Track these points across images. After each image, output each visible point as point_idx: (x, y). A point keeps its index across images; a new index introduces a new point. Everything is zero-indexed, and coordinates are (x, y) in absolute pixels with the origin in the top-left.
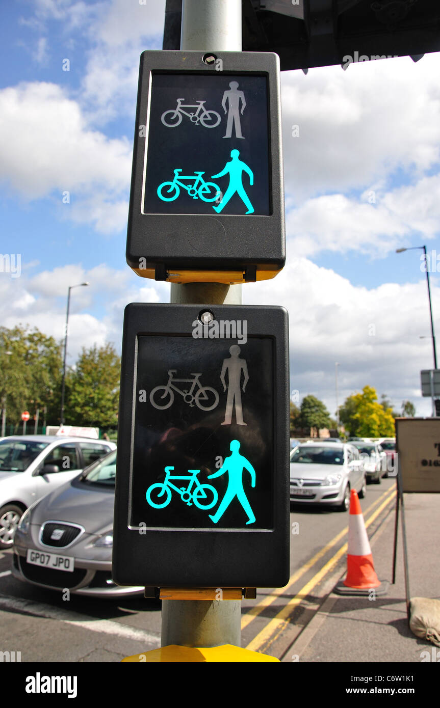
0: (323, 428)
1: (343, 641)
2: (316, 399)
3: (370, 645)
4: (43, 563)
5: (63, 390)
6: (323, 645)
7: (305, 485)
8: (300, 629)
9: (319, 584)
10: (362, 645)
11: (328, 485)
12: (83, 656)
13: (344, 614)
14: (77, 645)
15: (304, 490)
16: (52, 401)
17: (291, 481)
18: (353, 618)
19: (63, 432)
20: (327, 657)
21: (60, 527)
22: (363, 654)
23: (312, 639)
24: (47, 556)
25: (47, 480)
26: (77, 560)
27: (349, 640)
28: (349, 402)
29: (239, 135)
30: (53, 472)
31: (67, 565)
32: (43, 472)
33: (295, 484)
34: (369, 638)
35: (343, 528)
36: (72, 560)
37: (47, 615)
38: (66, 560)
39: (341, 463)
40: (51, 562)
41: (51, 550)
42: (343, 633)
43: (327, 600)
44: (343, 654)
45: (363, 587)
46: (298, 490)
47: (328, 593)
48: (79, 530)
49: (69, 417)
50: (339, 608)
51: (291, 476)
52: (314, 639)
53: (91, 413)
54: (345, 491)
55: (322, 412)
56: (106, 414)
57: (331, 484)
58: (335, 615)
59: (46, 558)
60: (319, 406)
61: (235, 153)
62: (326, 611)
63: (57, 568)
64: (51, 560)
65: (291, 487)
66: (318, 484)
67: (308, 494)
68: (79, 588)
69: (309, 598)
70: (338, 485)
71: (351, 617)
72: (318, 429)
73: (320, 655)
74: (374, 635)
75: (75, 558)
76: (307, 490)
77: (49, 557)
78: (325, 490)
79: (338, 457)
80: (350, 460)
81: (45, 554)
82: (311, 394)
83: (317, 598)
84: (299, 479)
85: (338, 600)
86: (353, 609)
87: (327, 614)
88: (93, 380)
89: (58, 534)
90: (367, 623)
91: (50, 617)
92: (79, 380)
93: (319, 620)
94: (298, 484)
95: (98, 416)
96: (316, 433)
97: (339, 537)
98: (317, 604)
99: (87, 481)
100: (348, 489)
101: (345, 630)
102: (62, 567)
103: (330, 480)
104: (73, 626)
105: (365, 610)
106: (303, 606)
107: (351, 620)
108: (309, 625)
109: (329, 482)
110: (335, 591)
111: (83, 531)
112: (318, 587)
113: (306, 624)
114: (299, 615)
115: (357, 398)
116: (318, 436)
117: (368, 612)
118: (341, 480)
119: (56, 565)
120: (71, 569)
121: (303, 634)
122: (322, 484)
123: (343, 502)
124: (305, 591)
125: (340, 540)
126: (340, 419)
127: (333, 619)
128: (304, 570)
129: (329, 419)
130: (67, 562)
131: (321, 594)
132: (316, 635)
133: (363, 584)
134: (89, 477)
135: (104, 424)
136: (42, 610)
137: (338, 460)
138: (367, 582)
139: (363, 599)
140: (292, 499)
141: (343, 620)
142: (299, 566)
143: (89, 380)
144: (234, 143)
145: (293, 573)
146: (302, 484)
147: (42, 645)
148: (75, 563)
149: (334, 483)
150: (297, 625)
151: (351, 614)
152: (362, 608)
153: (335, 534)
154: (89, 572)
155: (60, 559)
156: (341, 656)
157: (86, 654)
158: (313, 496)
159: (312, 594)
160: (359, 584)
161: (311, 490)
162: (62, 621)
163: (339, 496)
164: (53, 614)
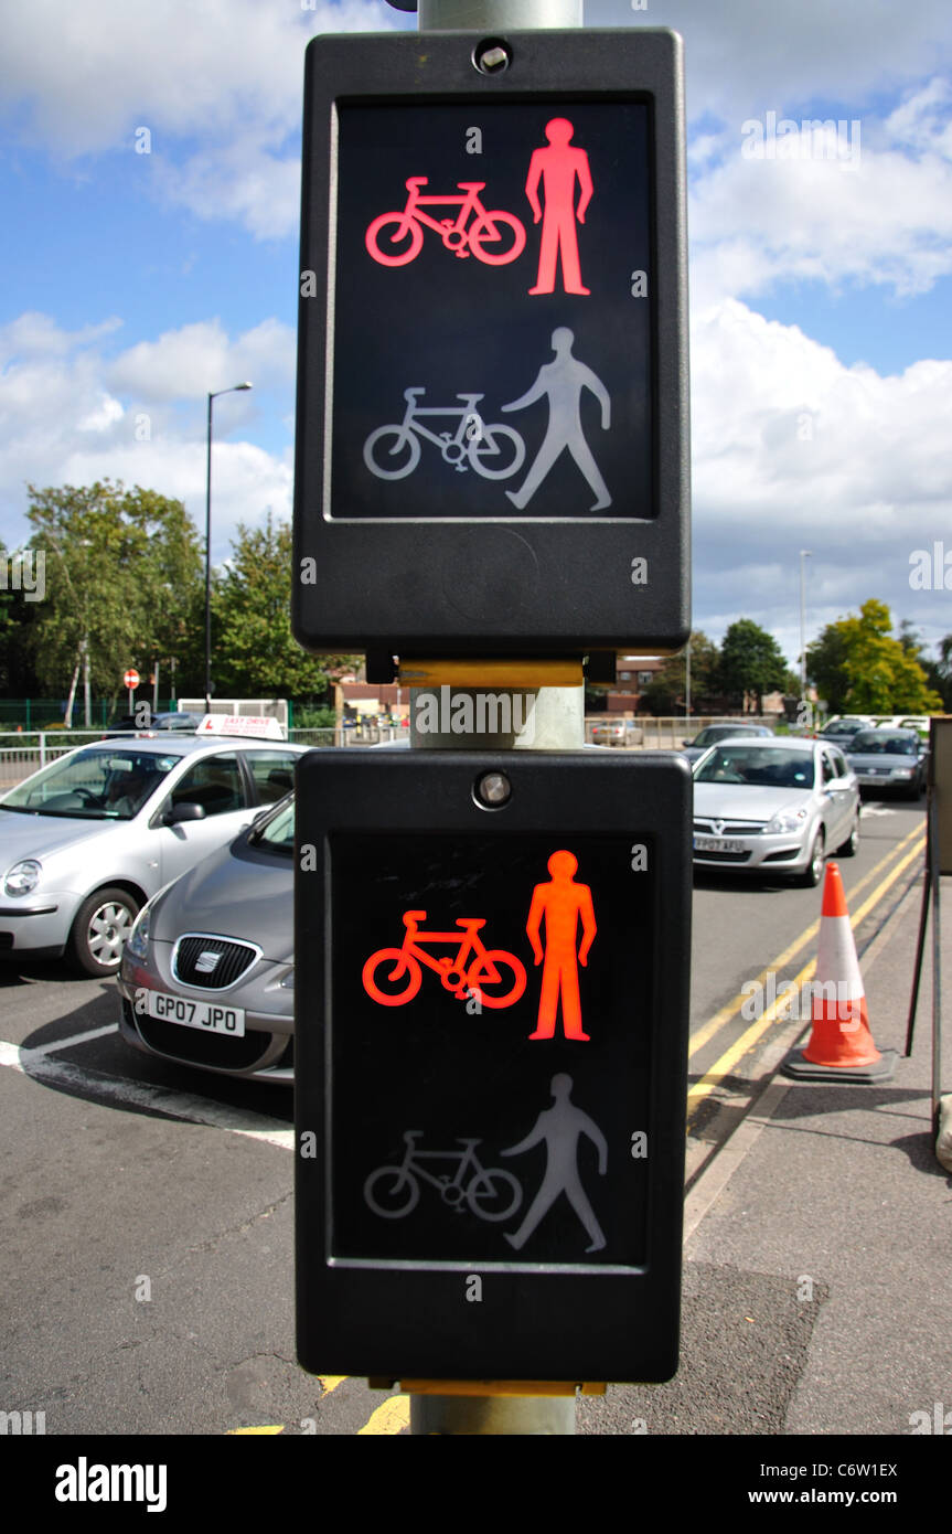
0: (770, 691)
1: (796, 1180)
2: (758, 629)
3: (852, 1188)
4: (182, 1018)
5: (206, 622)
6: (755, 1187)
7: (728, 831)
8: (710, 1148)
9: (751, 1051)
10: (834, 1190)
11: (780, 833)
12: (273, 1201)
13: (801, 1122)
14: (260, 1180)
15: (725, 841)
16: (184, 645)
17: (696, 821)
18: (820, 1131)
19: (208, 727)
20: (762, 1214)
21: (213, 946)
22: (837, 1208)
23: (734, 1174)
24: (189, 1005)
25: (180, 833)
26: (249, 1013)
27: (809, 1178)
28: (830, 636)
29: (573, 284)
30: (192, 817)
31: (231, 1025)
32: (171, 817)
33: (707, 829)
34: (850, 1175)
35: (807, 925)
36: (240, 1013)
37: (197, 1118)
38: (228, 1013)
39: (808, 784)
40: (199, 1018)
41: (197, 994)
42: (796, 1161)
43: (767, 1091)
44: (795, 1207)
45: (844, 1065)
46: (712, 841)
47: (769, 1071)
48: (253, 953)
49: (221, 678)
50: (792, 1107)
51: (696, 813)
52: (737, 1174)
53: (267, 670)
54: (815, 845)
55: (770, 658)
56: (303, 669)
57: (784, 829)
58: (782, 1122)
59: (188, 1010)
60: (766, 643)
61: (562, 340)
62: (764, 1116)
63: (210, 1028)
64: (199, 1012)
65: (696, 834)
66: (757, 830)
67: (734, 850)
68: (257, 1070)
69: (730, 1082)
70: (799, 832)
71: (815, 1128)
72: (759, 694)
73: (748, 1207)
74: (861, 1167)
75: (246, 1010)
76: (732, 842)
77: (194, 1006)
78: (770, 842)
79: (800, 772)
80: (827, 776)
81: (186, 1001)
82: (746, 617)
83: (747, 1082)
84: (715, 819)
85: (791, 1088)
86: (821, 1111)
87: (766, 1120)
88: (270, 599)
89: (208, 961)
90: (847, 1142)
91: (203, 1123)
92: (238, 601)
93: (749, 1133)
94: (715, 830)
95: (284, 676)
96: (754, 703)
97: (797, 946)
98: (746, 1096)
99: (266, 842)
100: (820, 839)
101: (801, 1156)
102: (220, 1028)
103: (783, 822)
104: (250, 1140)
105: (845, 1114)
106: (717, 1099)
107: (814, 1135)
108: (729, 1144)
109: (781, 826)
110: (784, 1069)
111: (260, 954)
112: (749, 1059)
113: (722, 1140)
114: (709, 1120)
115: (849, 626)
116: (760, 711)
117: (852, 1119)
118: (806, 821)
119: (208, 1024)
120: (240, 1032)
121: (714, 1164)
122: (765, 830)
123: (810, 867)
124: (722, 1067)
125: (799, 953)
126: (809, 672)
127: (779, 1131)
128: (720, 1020)
129: (785, 673)
130: (231, 1017)
131: (755, 1074)
132: (741, 1164)
133: (843, 1058)
134: (268, 835)
135: (296, 692)
136: (187, 1107)
137: (800, 777)
138: (852, 1054)
139: (844, 1089)
140: (696, 861)
141: (798, 1134)
142: (712, 1012)
143: (261, 598)
144: (560, 308)
145: (698, 1029)
146: (722, 828)
147: (192, 1179)
148: (247, 1019)
149: (792, 827)
150: (704, 1142)
151: (817, 1121)
152: (840, 1109)
153: (791, 938)
154: (275, 1038)
155: (216, 1011)
156: (791, 1210)
157: (278, 1198)
158: (746, 855)
159: (737, 1073)
160: (835, 1057)
161: (742, 842)
162: (227, 1130)
163: (801, 853)
164: (209, 1116)
